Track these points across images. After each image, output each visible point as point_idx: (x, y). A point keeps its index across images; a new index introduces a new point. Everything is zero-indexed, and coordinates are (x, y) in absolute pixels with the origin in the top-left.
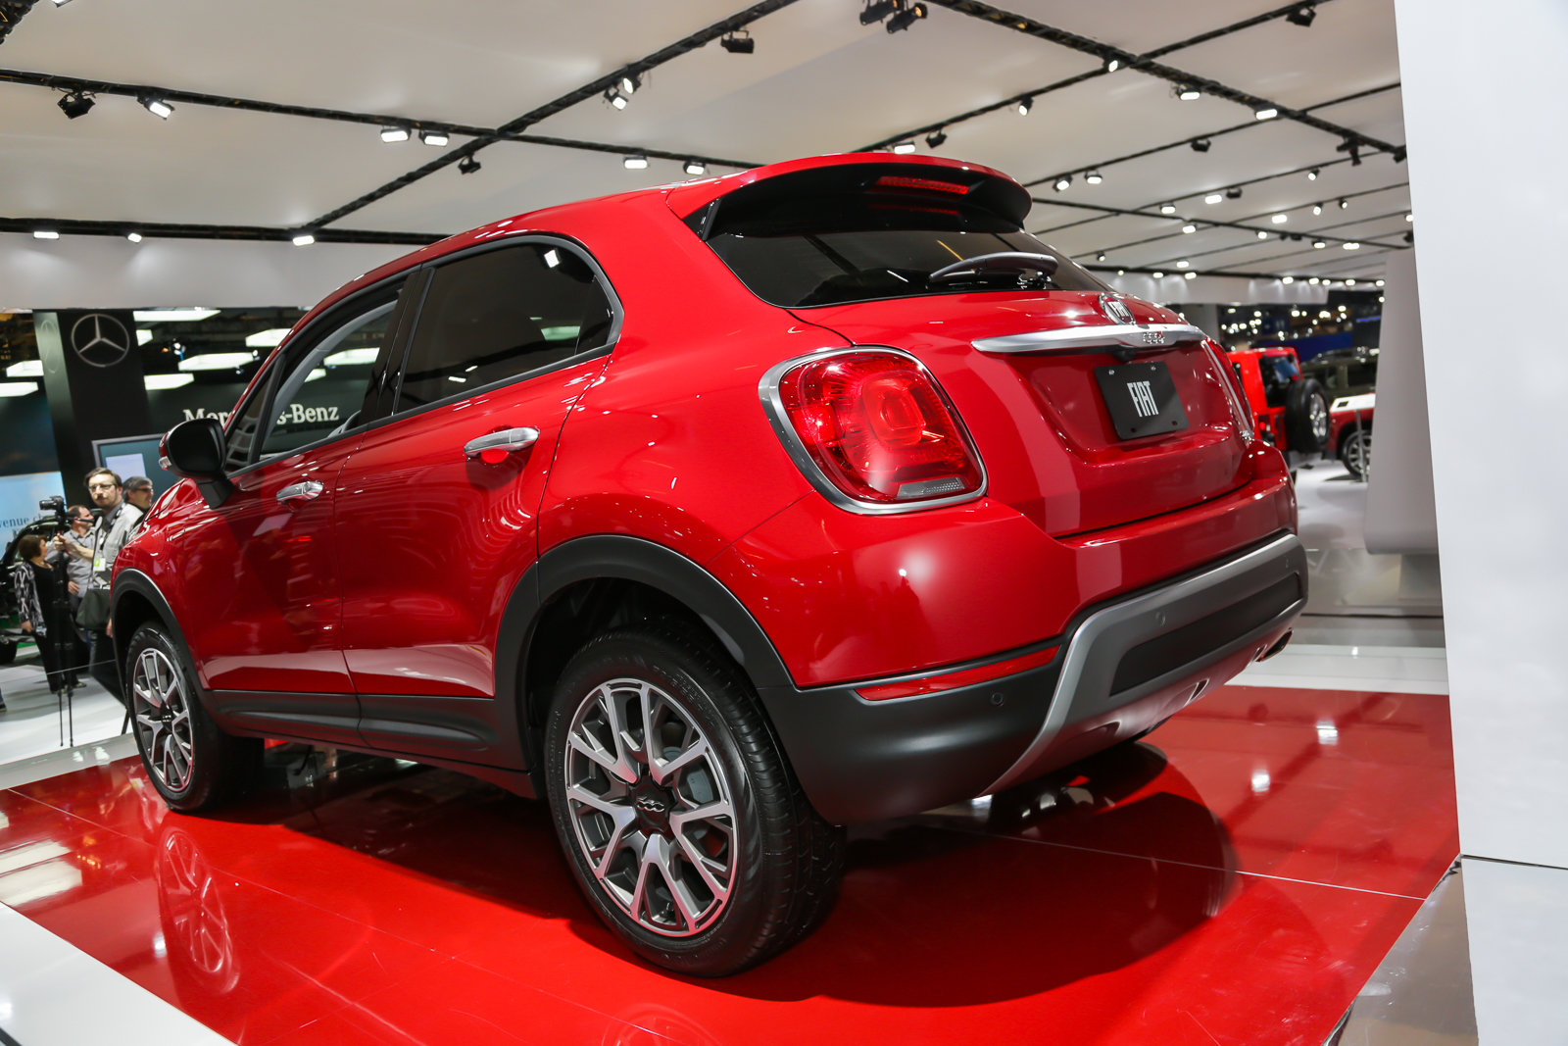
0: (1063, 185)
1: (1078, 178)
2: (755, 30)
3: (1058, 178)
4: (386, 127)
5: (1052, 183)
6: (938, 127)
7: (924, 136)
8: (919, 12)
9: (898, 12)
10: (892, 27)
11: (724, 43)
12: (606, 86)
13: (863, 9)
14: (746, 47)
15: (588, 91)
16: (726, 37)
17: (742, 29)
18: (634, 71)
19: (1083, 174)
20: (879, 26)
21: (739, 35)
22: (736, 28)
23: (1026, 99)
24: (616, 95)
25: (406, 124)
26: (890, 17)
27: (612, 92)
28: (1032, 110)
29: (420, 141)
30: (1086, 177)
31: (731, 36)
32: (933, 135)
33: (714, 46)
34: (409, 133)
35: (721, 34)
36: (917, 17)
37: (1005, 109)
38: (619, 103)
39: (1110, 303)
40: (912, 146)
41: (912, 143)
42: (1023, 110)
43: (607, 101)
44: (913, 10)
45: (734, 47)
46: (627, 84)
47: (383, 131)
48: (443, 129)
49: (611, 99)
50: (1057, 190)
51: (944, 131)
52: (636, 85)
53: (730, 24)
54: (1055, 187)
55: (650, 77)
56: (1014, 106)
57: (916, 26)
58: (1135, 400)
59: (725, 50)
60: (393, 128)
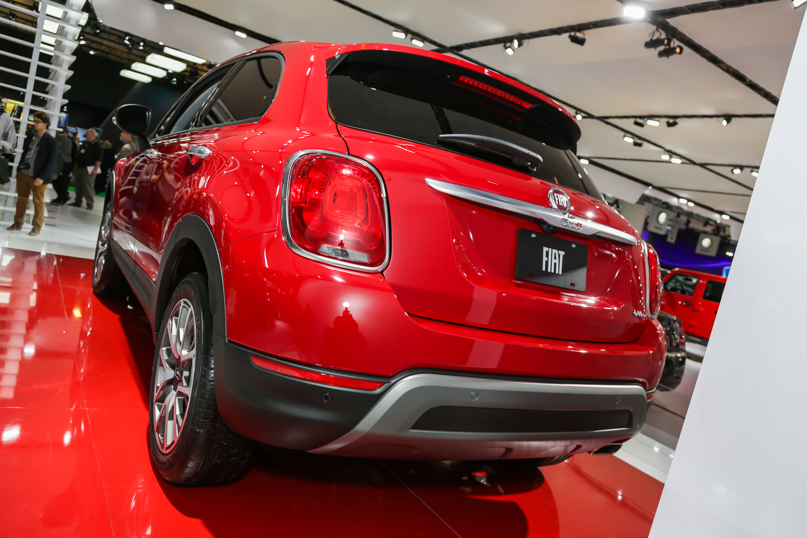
0: (737, 171)
1: (747, 170)
2: (588, 35)
3: (736, 166)
4: (397, 29)
5: (731, 168)
6: (675, 117)
7: (666, 120)
8: (678, 50)
9: (667, 47)
10: (661, 54)
11: (570, 37)
12: (505, 41)
13: (648, 39)
14: (581, 42)
15: (497, 41)
16: (572, 34)
17: (582, 32)
18: (521, 38)
19: (750, 169)
20: (654, 52)
21: (579, 35)
22: (579, 31)
23: (728, 118)
24: (509, 47)
25: (406, 31)
26: (662, 48)
27: (508, 45)
28: (730, 124)
29: (410, 40)
30: (752, 171)
31: (575, 34)
32: (671, 121)
33: (565, 36)
34: (406, 35)
35: (570, 32)
36: (676, 53)
37: (715, 119)
38: (509, 51)
39: (555, 194)
40: (658, 122)
41: (658, 121)
42: (725, 122)
43: (504, 49)
44: (675, 48)
45: (575, 40)
46: (516, 43)
47: (395, 31)
48: (423, 38)
49: (506, 48)
50: (733, 173)
51: (678, 120)
52: (520, 45)
53: (577, 28)
54: (732, 171)
55: (529, 43)
56: (720, 119)
57: (674, 57)
58: (545, 259)
59: (569, 40)
60: (400, 30)
